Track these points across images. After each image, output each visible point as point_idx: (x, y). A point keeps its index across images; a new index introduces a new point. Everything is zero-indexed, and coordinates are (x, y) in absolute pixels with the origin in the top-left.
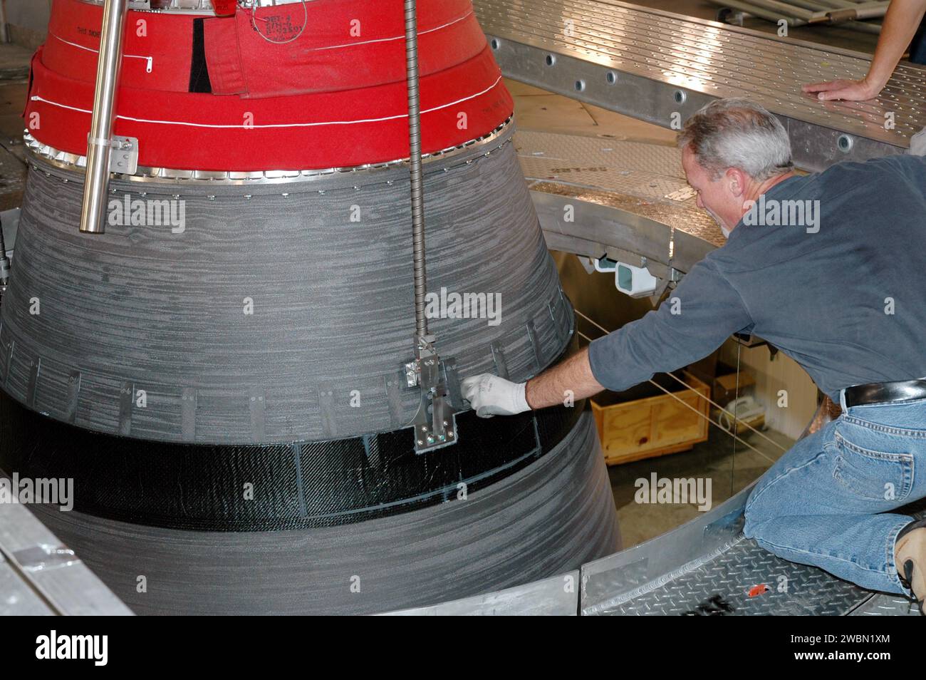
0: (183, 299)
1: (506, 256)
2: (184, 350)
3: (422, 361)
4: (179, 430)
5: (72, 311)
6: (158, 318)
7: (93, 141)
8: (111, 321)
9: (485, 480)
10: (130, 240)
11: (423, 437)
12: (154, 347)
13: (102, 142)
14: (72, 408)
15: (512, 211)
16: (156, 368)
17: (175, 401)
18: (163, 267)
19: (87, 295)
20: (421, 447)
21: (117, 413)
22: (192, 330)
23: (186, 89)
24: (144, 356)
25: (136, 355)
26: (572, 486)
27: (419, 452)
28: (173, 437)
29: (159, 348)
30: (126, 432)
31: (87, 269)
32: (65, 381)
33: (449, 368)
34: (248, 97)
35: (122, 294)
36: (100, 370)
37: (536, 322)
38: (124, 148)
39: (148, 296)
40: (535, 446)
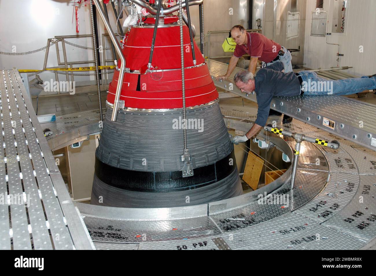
0: (132, 137)
1: (210, 133)
2: (131, 149)
3: (185, 155)
4: (129, 167)
5: (110, 139)
6: (126, 141)
7: (115, 101)
8: (117, 141)
9: (200, 185)
10: (122, 124)
11: (185, 173)
12: (125, 148)
13: (117, 101)
14: (108, 161)
15: (214, 122)
16: (125, 153)
17: (129, 160)
18: (128, 130)
19: (113, 135)
20: (184, 176)
21: (117, 162)
22: (134, 144)
23: (135, 90)
24: (123, 150)
25: (122, 149)
26: (226, 190)
27: (183, 177)
28: (128, 169)
29: (127, 148)
30: (118, 167)
31: (114, 130)
32: (107, 155)
33: (192, 158)
34: (148, 92)
35: (120, 135)
36: (114, 153)
37: (218, 149)
38: (122, 103)
39: (125, 136)
40: (215, 179)
